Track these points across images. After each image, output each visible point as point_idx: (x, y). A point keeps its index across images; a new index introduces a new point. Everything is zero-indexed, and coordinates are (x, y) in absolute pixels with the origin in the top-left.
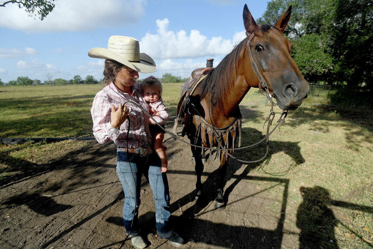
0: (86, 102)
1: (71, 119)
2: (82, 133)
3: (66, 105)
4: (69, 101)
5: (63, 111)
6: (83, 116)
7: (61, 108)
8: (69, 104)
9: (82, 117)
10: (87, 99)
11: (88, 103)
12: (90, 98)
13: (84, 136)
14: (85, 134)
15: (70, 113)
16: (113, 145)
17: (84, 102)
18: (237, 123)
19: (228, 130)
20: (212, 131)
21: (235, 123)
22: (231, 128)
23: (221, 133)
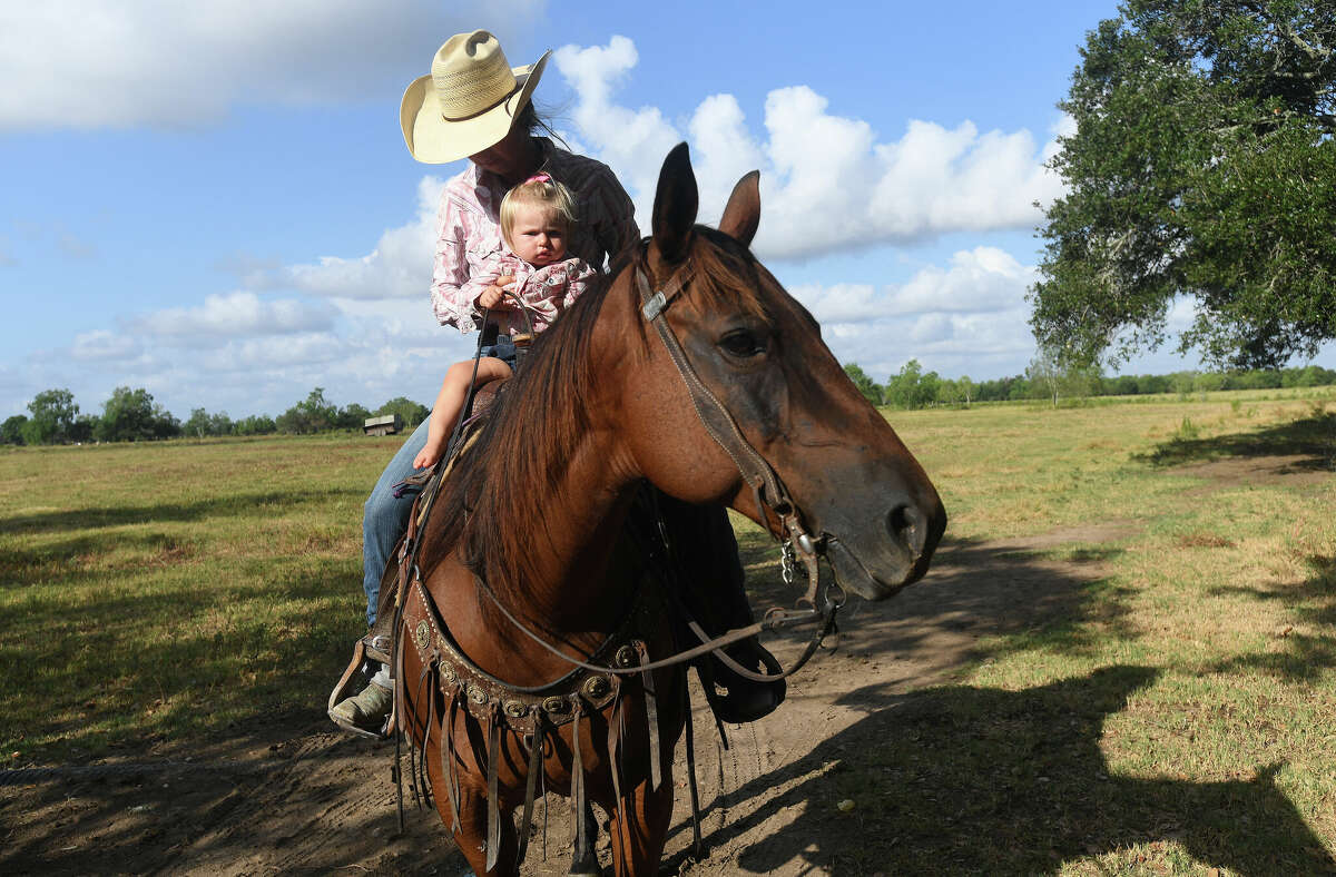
0: (69, 556)
6: (16, 642)
9: (11, 647)
10: (79, 533)
11: (75, 559)
12: (101, 524)
16: (142, 812)
17: (52, 558)
18: (626, 656)
19: (580, 696)
20: (493, 706)
21: (617, 657)
22: (590, 684)
23: (543, 714)
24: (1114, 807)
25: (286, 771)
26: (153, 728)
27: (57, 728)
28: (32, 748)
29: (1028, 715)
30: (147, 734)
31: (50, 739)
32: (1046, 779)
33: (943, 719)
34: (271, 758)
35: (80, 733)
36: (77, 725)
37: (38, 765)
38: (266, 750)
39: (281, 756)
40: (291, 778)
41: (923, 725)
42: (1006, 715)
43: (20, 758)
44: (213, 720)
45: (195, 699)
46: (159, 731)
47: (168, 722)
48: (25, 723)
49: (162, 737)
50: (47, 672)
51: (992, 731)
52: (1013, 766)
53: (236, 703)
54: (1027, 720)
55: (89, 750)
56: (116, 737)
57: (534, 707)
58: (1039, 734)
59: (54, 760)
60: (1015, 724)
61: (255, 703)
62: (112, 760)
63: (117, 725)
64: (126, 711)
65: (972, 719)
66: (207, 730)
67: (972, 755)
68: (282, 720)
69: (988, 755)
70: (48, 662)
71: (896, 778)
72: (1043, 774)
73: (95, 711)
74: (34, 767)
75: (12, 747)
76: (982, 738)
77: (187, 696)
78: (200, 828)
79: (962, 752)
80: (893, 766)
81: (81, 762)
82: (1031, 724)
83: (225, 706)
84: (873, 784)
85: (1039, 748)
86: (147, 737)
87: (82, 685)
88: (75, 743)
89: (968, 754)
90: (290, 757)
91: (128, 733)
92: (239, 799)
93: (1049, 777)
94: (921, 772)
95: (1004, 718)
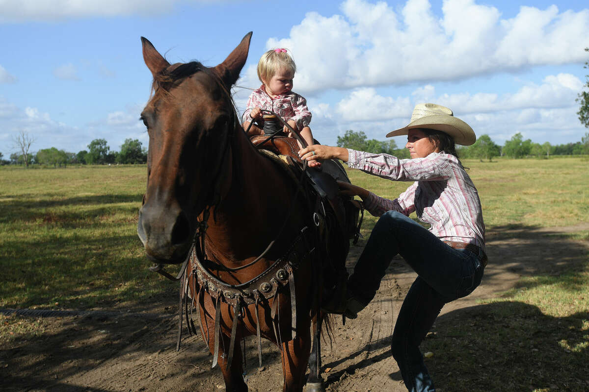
0: (96, 216)
1: (30, 261)
2: (42, 299)
3: (39, 221)
4: (52, 210)
5: (24, 237)
6: (66, 253)
7: (19, 230)
8: (48, 218)
9: (63, 256)
10: (101, 206)
11: (97, 218)
12: (111, 202)
13: (41, 306)
14: (46, 301)
15: (37, 244)
16: (104, 334)
17: (88, 216)
18: (282, 274)
19: (258, 291)
20: (219, 292)
21: (277, 274)
22: (263, 286)
23: (241, 299)
24: (571, 367)
25: (170, 319)
26: (116, 296)
27: (77, 293)
28: (64, 301)
29: (535, 317)
30: (113, 299)
31: (72, 298)
32: (536, 350)
33: (489, 316)
34: (165, 313)
35: (85, 296)
36: (84, 292)
37: (65, 309)
38: (163, 309)
39: (169, 312)
40: (172, 323)
41: (478, 318)
42: (524, 317)
43: (59, 305)
44: (143, 294)
45: (137, 284)
46: (119, 297)
47: (124, 294)
48: (64, 290)
49: (120, 300)
50: (77, 268)
51: (514, 324)
52: (520, 342)
53: (155, 287)
54: (534, 320)
55: (87, 304)
56: (100, 298)
57: (237, 294)
58: (539, 327)
59: (72, 307)
60: (528, 321)
61: (162, 287)
62: (96, 309)
63: (102, 294)
64: (107, 288)
65: (504, 317)
66: (139, 298)
67: (500, 335)
68: (173, 296)
69: (508, 336)
70: (77, 263)
71: (458, 343)
72: (535, 347)
73: (94, 287)
74: (63, 310)
75: (56, 301)
76: (507, 327)
77: (134, 282)
78: (128, 343)
79: (496, 333)
80: (457, 337)
81: (83, 309)
82: (536, 322)
83: (149, 288)
84: (445, 345)
85: (537, 334)
86: (113, 300)
87: (90, 274)
88: (82, 300)
89: (498, 334)
90: (173, 313)
91: (105, 297)
92: (147, 331)
93: (539, 349)
94: (471, 342)
95: (522, 318)
